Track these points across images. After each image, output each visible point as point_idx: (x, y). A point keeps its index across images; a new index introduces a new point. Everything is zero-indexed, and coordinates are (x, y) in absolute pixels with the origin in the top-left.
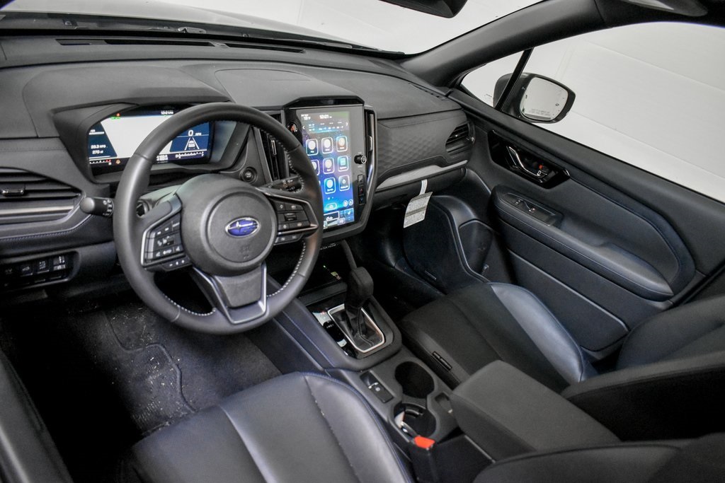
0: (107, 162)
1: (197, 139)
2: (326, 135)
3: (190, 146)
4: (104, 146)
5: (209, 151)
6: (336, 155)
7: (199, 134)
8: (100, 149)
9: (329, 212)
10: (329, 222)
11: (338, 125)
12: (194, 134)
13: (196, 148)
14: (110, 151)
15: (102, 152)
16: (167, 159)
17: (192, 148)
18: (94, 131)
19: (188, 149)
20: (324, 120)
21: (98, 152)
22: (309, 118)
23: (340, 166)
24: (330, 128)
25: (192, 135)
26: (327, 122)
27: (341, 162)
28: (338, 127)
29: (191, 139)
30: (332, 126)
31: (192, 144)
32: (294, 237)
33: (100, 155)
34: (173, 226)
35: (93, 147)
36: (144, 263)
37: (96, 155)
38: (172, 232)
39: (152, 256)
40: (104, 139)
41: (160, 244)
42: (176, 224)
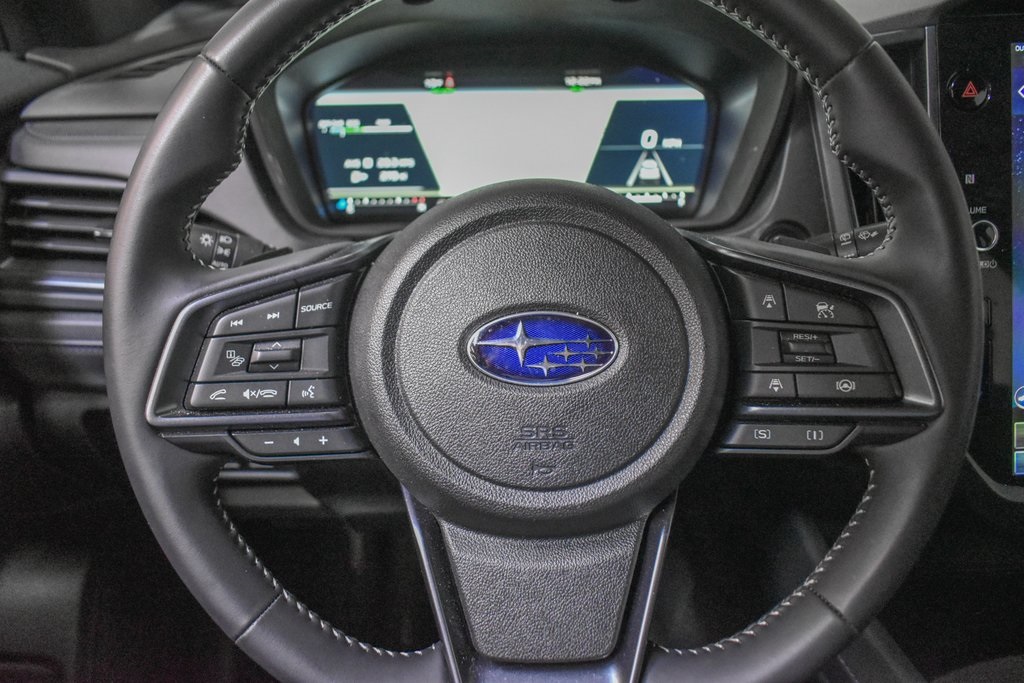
0: (415, 201)
1: (667, 157)
3: (645, 175)
4: (411, 163)
5: (698, 193)
7: (673, 143)
8: (400, 170)
12: (660, 142)
13: (661, 182)
14: (422, 175)
15: (404, 177)
17: (650, 183)
18: (388, 121)
19: (638, 182)
21: (395, 176)
25: (652, 145)
29: (650, 155)
31: (649, 168)
32: (816, 435)
33: (399, 183)
34: (304, 309)
35: (383, 162)
36: (156, 414)
37: (389, 184)
38: (294, 329)
39: (195, 398)
40: (408, 145)
41: (237, 361)
42: (317, 306)
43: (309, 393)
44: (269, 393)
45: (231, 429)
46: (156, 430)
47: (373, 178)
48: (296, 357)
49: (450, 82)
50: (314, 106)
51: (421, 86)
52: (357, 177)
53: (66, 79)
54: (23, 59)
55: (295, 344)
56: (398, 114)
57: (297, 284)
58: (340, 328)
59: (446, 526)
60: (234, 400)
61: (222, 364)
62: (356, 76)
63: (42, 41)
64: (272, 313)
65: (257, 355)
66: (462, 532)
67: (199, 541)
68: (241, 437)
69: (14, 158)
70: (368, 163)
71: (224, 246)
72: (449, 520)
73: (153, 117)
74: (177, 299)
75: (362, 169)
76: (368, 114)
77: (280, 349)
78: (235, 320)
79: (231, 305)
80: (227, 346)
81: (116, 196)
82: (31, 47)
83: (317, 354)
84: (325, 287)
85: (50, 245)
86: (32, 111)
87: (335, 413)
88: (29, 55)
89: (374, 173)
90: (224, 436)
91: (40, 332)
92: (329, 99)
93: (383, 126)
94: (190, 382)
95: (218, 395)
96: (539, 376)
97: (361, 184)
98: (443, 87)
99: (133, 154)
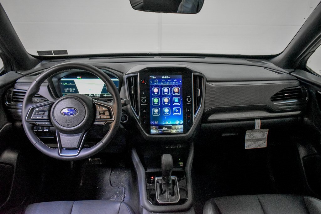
2: (166, 86)
4: (74, 89)
6: (172, 97)
8: (73, 90)
9: (165, 125)
10: (164, 130)
11: (174, 82)
14: (76, 91)
15: (73, 91)
16: (100, 96)
20: (164, 79)
21: (72, 91)
22: (155, 78)
23: (174, 102)
24: (168, 83)
26: (166, 80)
27: (175, 100)
28: (174, 83)
30: (170, 82)
32: (102, 123)
33: (73, 92)
34: (45, 108)
35: (70, 89)
36: (27, 119)
37: (71, 92)
38: (44, 111)
39: (31, 118)
40: (75, 86)
41: (37, 114)
42: (47, 108)
43: (45, 118)
44: (40, 118)
45: (35, 121)
46: (27, 121)
47: (69, 91)
48: (44, 113)
49: (81, 78)
50: (60, 80)
51: (77, 78)
52: (66, 91)
53: (23, 76)
54: (16, 73)
55: (44, 112)
56: (73, 82)
57: (45, 105)
58: (49, 111)
59: (60, 133)
60: (36, 118)
61: (35, 114)
62: (67, 77)
63: (19, 69)
64: (41, 109)
65: (39, 113)
66: (62, 134)
67: (31, 134)
68: (37, 122)
69: (15, 88)
70: (68, 89)
71: (38, 101)
72: (60, 132)
73: (32, 82)
74: (30, 107)
75: (67, 90)
76: (68, 82)
77: (42, 113)
78: (37, 109)
79: (37, 107)
80: (36, 112)
81: (25, 93)
82: (18, 71)
83: (46, 113)
84: (48, 106)
85: (19, 100)
86: (18, 81)
87: (48, 120)
88: (17, 72)
89: (69, 90)
90: (35, 122)
91: (17, 112)
92: (62, 80)
93: (71, 84)
94: (31, 116)
95: (34, 118)
96: (69, 115)
97: (67, 92)
98: (80, 78)
99: (28, 87)
